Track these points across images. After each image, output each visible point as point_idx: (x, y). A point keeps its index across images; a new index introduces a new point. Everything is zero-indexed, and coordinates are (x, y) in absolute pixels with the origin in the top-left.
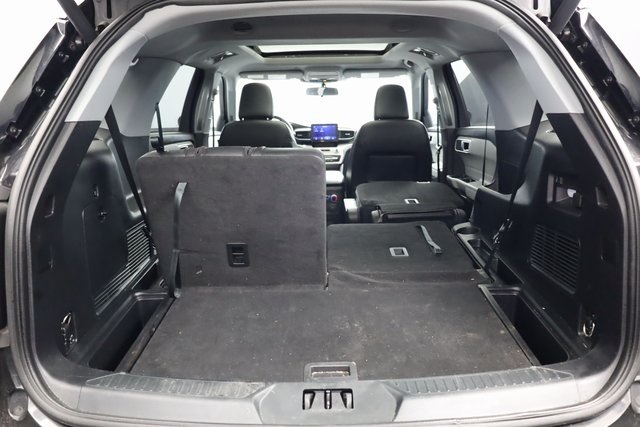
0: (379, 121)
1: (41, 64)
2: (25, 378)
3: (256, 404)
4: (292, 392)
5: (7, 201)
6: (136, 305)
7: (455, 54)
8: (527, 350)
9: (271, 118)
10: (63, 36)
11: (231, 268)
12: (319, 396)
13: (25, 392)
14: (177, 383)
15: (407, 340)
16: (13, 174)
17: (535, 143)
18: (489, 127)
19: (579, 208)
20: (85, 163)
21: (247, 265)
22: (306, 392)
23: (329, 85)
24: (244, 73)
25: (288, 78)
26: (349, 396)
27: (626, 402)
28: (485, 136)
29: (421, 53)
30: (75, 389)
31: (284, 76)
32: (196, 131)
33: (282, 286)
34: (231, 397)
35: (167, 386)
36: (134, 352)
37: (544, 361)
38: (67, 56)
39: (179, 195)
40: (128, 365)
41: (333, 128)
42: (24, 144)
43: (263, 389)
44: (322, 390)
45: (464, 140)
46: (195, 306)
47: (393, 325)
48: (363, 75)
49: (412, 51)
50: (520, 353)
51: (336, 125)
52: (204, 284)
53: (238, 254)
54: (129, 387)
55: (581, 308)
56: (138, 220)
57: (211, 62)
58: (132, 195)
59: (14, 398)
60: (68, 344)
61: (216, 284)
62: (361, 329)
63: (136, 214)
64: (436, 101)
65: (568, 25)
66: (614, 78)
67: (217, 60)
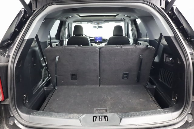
0: (115, 36)
1: (17, 22)
2: (14, 113)
3: (80, 120)
4: (90, 117)
5: (8, 62)
6: (44, 91)
7: (137, 17)
8: (158, 104)
9: (83, 35)
10: (23, 14)
11: (72, 81)
12: (98, 118)
13: (14, 117)
14: (57, 114)
15: (123, 101)
16: (9, 54)
17: (160, 44)
18: (147, 38)
19: (173, 64)
20: (30, 50)
21: (76, 79)
22: (94, 116)
23: (100, 25)
24: (75, 22)
25: (88, 23)
26: (106, 118)
27: (186, 119)
28: (146, 41)
29: (127, 16)
30: (28, 116)
31: (87, 23)
32: (61, 39)
33: (87, 86)
34: (73, 118)
35: (54, 115)
36: (44, 105)
37: (162, 108)
38: (24, 19)
39: (57, 59)
40: (43, 109)
41: (101, 38)
42: (12, 45)
43: (82, 116)
44: (99, 116)
45: (140, 42)
46: (62, 91)
47: (119, 97)
48: (110, 22)
49: (124, 16)
50: (155, 105)
51: (102, 37)
52: (64, 85)
53: (74, 76)
54: (43, 115)
55: (173, 92)
56: (45, 66)
57: (65, 19)
58: (43, 59)
59: (11, 118)
60: (25, 103)
61: (67, 85)
62: (110, 98)
63: (44, 65)
64: (131, 30)
65: (170, 10)
66: (183, 26)
67: (67, 18)
